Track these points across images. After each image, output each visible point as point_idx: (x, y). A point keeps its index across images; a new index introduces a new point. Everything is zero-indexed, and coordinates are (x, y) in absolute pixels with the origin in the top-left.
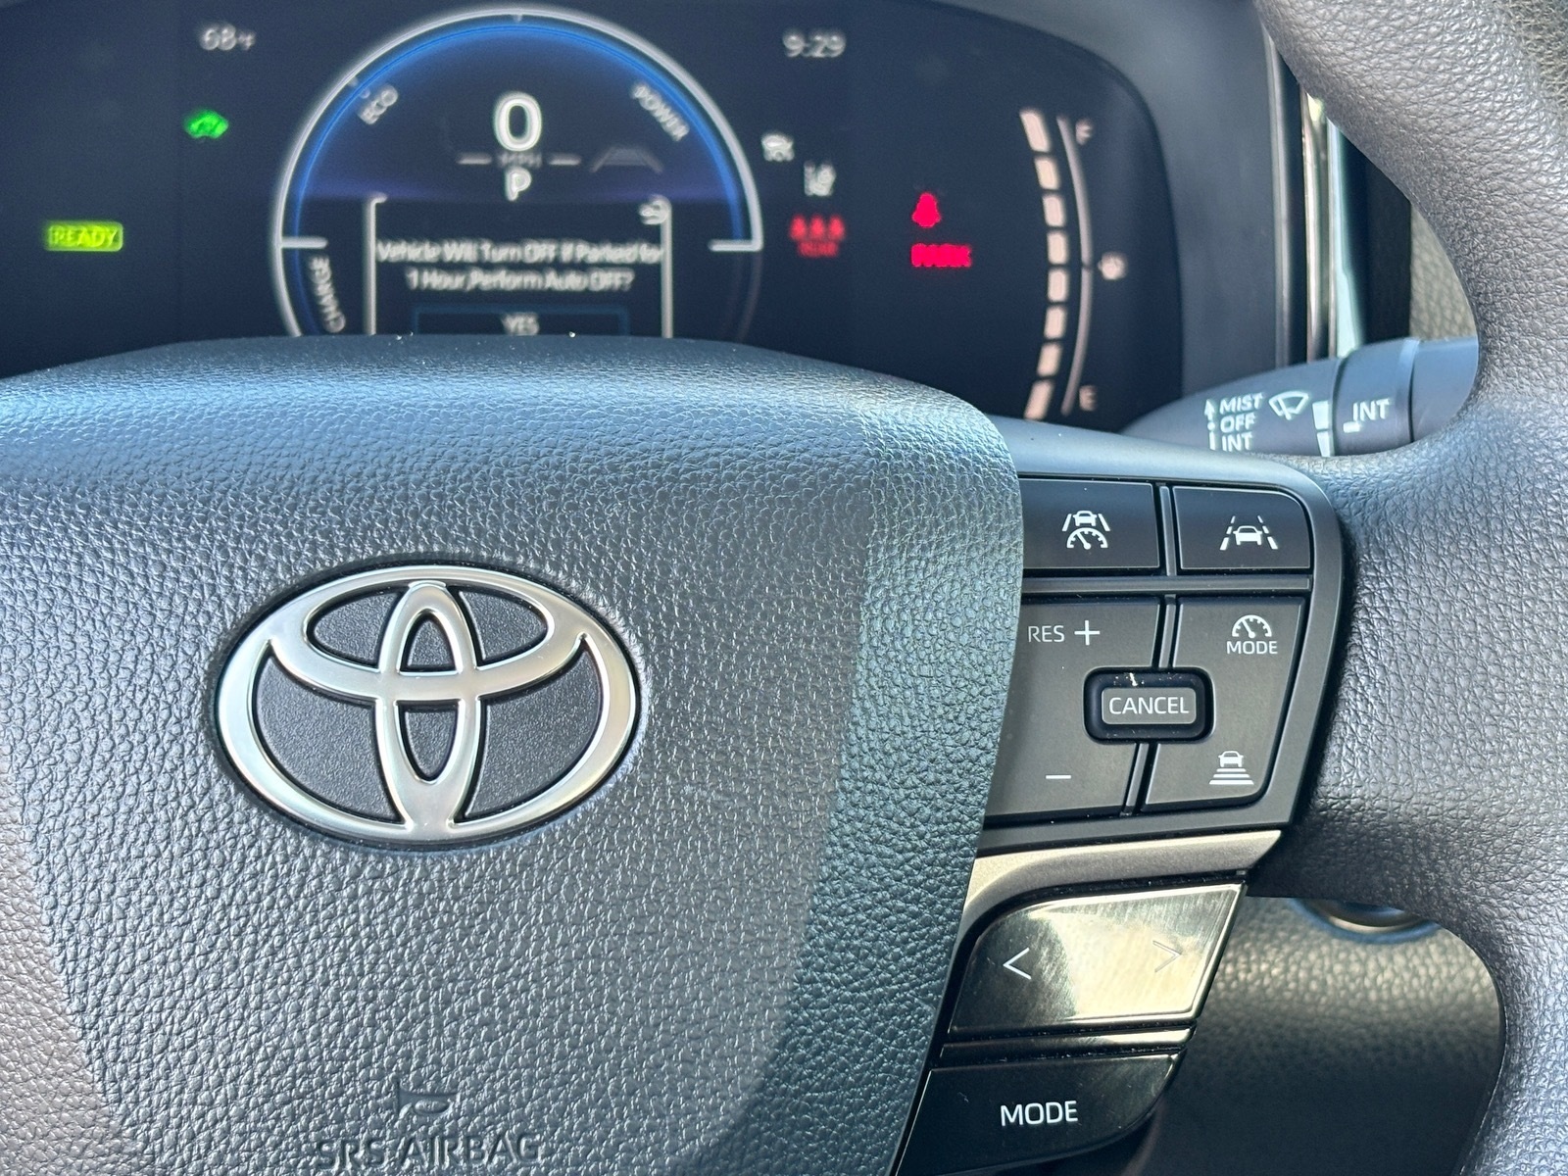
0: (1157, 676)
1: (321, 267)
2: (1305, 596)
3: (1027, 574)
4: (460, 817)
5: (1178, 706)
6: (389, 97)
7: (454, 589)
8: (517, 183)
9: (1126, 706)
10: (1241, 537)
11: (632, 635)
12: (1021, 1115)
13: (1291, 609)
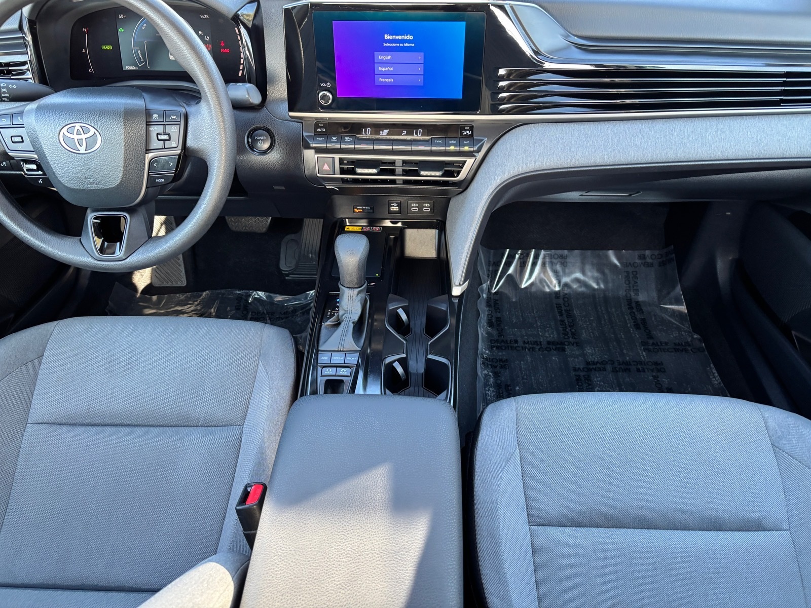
0: (165, 133)
1: (139, 51)
3: (147, 122)
4: (86, 150)
5: (166, 137)
6: (145, 25)
7: (81, 126)
9: (160, 137)
10: (173, 117)
11: (99, 131)
12: (158, 180)
13: (178, 126)
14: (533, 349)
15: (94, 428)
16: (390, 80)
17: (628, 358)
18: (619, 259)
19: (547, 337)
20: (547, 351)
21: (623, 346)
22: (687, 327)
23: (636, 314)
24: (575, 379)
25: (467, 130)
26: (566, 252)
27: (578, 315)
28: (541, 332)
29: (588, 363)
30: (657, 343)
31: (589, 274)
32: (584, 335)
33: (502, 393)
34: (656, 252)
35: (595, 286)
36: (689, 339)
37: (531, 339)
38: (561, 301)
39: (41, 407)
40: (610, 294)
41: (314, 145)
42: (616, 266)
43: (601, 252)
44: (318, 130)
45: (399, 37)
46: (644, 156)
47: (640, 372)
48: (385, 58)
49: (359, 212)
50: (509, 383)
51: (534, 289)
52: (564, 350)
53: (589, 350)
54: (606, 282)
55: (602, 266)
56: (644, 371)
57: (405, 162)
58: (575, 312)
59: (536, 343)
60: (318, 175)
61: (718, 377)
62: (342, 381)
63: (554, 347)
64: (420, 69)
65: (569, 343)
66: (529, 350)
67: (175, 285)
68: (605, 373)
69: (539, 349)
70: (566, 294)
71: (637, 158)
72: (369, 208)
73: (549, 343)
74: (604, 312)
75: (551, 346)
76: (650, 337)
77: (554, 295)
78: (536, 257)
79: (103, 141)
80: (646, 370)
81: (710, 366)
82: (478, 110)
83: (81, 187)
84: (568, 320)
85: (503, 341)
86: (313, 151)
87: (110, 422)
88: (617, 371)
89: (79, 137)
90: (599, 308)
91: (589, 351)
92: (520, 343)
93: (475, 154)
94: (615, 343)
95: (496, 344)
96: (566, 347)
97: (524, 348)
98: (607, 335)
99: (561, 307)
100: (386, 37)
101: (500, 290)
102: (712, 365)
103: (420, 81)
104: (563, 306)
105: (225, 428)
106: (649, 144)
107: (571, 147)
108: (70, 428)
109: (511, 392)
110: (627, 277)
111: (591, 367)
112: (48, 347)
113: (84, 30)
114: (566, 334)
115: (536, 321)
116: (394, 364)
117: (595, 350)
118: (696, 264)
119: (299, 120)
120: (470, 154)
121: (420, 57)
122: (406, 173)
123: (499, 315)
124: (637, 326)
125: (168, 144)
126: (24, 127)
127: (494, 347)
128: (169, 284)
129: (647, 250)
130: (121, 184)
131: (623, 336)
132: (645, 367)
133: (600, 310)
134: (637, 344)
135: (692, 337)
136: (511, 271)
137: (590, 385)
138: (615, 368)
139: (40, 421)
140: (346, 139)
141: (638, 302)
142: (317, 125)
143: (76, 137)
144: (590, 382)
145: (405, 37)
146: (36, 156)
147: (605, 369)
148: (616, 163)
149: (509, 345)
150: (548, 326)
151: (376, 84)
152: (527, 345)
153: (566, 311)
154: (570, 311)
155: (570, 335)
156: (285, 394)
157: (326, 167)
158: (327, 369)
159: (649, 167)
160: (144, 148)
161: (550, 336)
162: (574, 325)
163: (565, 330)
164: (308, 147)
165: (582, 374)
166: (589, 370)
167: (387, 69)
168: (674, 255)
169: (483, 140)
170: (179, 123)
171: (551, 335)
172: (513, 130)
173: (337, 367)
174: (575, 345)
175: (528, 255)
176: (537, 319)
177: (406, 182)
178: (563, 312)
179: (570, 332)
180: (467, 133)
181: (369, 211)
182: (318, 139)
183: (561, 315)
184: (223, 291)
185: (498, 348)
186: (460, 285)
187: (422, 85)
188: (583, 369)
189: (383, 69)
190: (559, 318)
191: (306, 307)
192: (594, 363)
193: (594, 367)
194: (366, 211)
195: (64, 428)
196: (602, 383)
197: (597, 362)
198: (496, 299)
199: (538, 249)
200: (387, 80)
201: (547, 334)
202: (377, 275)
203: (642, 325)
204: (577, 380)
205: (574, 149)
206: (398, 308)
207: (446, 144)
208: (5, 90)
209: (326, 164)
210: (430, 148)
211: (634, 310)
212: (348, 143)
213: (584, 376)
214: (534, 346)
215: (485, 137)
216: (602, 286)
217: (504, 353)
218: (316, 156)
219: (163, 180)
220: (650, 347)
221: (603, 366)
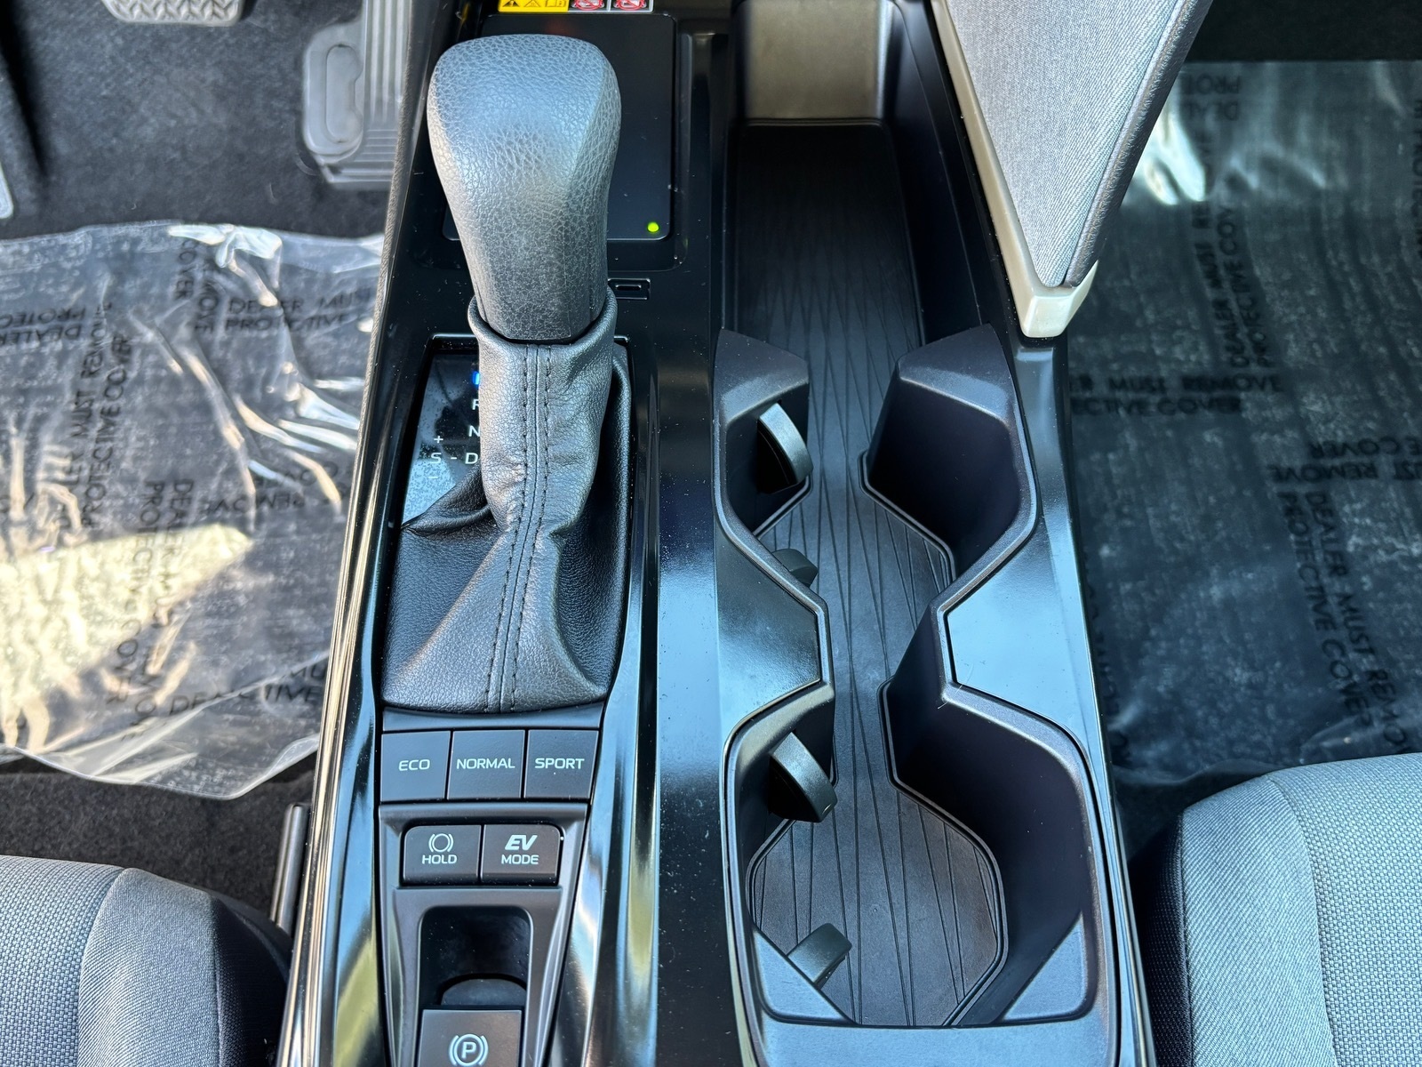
14: (1141, 406)
18: (1403, 89)
19: (1178, 362)
20: (1186, 411)
24: (1280, 508)
26: (1235, 69)
27: (1268, 283)
28: (1159, 345)
29: (1316, 451)
31: (1303, 138)
32: (1293, 351)
35: (1318, 178)
37: (1133, 371)
38: (1212, 236)
40: (1367, 209)
42: (1388, 112)
43: (1346, 67)
52: (1235, 405)
53: (1314, 405)
54: (1353, 164)
58: (1258, 271)
59: (1147, 384)
63: (1204, 397)
65: (1252, 382)
66: (1129, 410)
68: (1373, 482)
69: (1160, 406)
70: (1230, 212)
73: (1188, 382)
74: (1346, 268)
75: (1194, 395)
77: (1191, 217)
84: (1238, 300)
88: (1411, 477)
90: (1330, 254)
91: (1315, 408)
94: (1392, 377)
96: (1243, 395)
97: (1112, 405)
98: (1364, 347)
99: (1212, 255)
104: (1219, 253)
111: (1328, 463)
114: (1237, 350)
115: (1141, 308)
117: (1332, 403)
131: (1415, 350)
133: (1334, 263)
137: (1330, 528)
138: (1405, 464)
144: (1330, 520)
147: (1372, 471)
150: (1179, 322)
152: (1120, 394)
153: (1231, 268)
154: (1241, 267)
155: (1249, 351)
161: (1188, 361)
162: (1258, 317)
163: (1231, 334)
165: (1301, 490)
166: (1323, 475)
171: (1190, 354)
174: (1269, 386)
176: (1142, 299)
178: (1222, 272)
179: (1247, 341)
183: (1216, 283)
184: (130, 231)
188: (1304, 469)
190: (1210, 294)
192: (1336, 450)
193: (1337, 462)
196: (1368, 521)
197: (1345, 446)
201: (1178, 353)
202: (654, 228)
204: (1289, 512)
206: (766, 406)
213: (1308, 496)
214: (1143, 395)
216: (1343, 180)
221: (1366, 460)
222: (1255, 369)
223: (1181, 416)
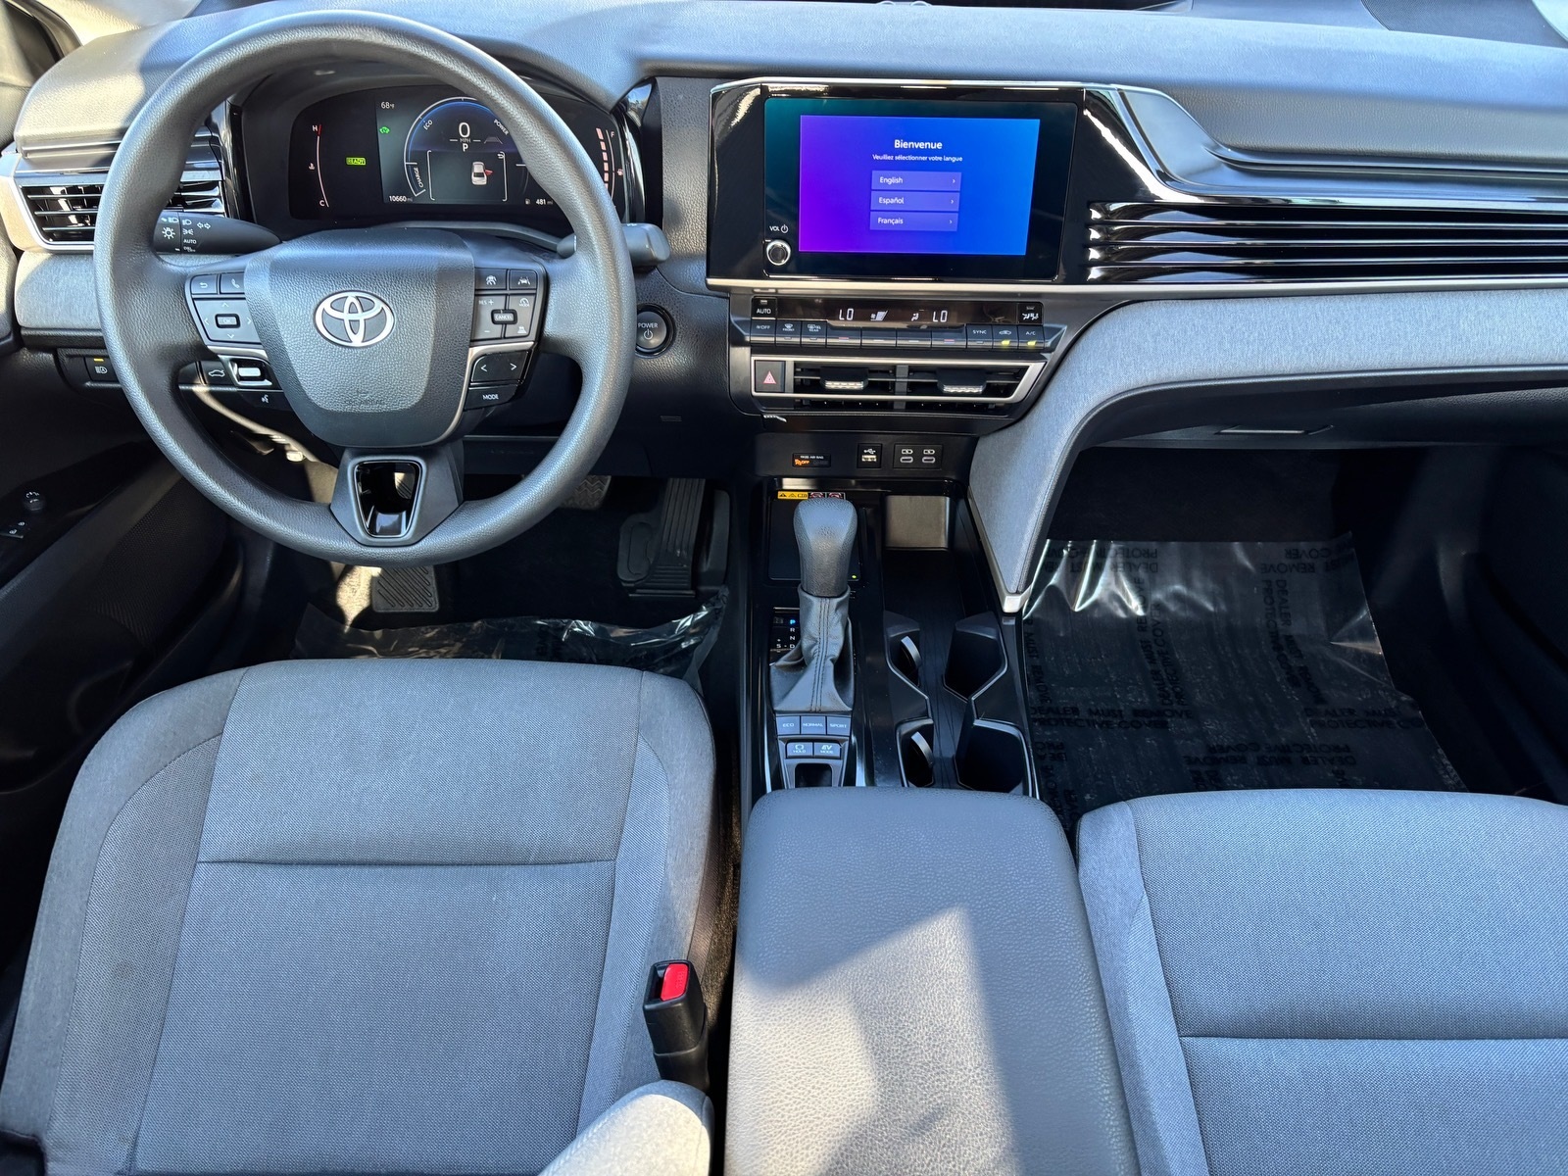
0: (506, 311)
1: (416, 169)
2: (535, 294)
3: (476, 290)
4: (363, 342)
5: (509, 317)
6: (430, 122)
7: (357, 298)
8: (465, 147)
9: (499, 317)
10: (523, 282)
11: (391, 306)
12: (487, 397)
13: (533, 297)
14: (1108, 724)
15: (329, 870)
16: (897, 222)
17: (1283, 739)
18: (1252, 557)
19: (1131, 702)
20: (1135, 727)
21: (1273, 718)
22: (1386, 682)
23: (1289, 657)
24: (1191, 777)
25: (1030, 311)
26: (1153, 545)
27: (1183, 662)
28: (1119, 693)
29: (1212, 750)
30: (1334, 711)
31: (1198, 584)
32: (1199, 698)
33: (1061, 806)
34: (1319, 545)
35: (1210, 607)
36: (1393, 704)
37: (1102, 706)
38: (1149, 636)
39: (222, 832)
40: (1239, 623)
41: (753, 339)
42: (1246, 570)
43: (1219, 546)
44: (758, 311)
45: (921, 145)
46: (1351, 358)
47: (1309, 763)
48: (891, 181)
49: (803, 466)
50: (1071, 788)
51: (1096, 614)
52: (1164, 725)
54: (1228, 599)
55: (1222, 574)
56: (1316, 763)
57: (913, 369)
58: (1177, 656)
59: (1111, 713)
60: (754, 393)
61: (1455, 773)
62: (827, 767)
63: (1146, 720)
64: (953, 202)
65: (1174, 713)
66: (1101, 726)
67: (416, 609)
68: (1243, 763)
69: (1119, 725)
70: (1159, 623)
71: (1339, 362)
72: (822, 458)
73: (1136, 713)
74: (1230, 655)
75: (1140, 719)
76: (1320, 699)
77: (1137, 625)
78: (1101, 555)
79: (398, 325)
80: (1320, 760)
81: (1437, 752)
82: (1054, 276)
83: (348, 408)
84: (1166, 671)
85: (1050, 710)
86: (747, 350)
87: (357, 858)
89: (353, 317)
90: (1220, 648)
91: (1211, 727)
92: (1084, 714)
93: (1045, 355)
94: (1256, 712)
95: (1038, 716)
96: (1169, 720)
97: (1091, 723)
98: (1240, 697)
99: (1150, 646)
100: (898, 144)
101: (1036, 616)
102: (1440, 751)
103: (952, 223)
104: (1153, 645)
105: (580, 865)
106: (1360, 337)
107: (1220, 343)
108: (281, 870)
109: (1076, 804)
110: (1268, 591)
111: (1219, 756)
112: (232, 716)
113: (315, 128)
114: (1165, 696)
115: (1108, 673)
116: (914, 737)
117: (1221, 725)
118: (1399, 566)
119: (722, 294)
120: (1035, 355)
121: (954, 180)
122: (913, 388)
123: (1037, 662)
124: (1293, 682)
125: (510, 331)
126: (244, 299)
127: (1035, 720)
128: (406, 609)
129: (1304, 541)
130: (422, 402)
131: (1270, 699)
132: (1316, 755)
133: (1222, 652)
134: (1298, 713)
135: (1399, 700)
136: (1055, 580)
139: (222, 858)
140: (811, 327)
141: (1291, 636)
142: (756, 303)
143: (346, 316)
145: (931, 146)
146: (263, 353)
147: (1243, 760)
148: (1302, 372)
149: (1062, 717)
150: (1131, 681)
151: (871, 228)
152: (1095, 717)
153: (1160, 653)
154: (1167, 653)
155: (1172, 697)
156: (700, 798)
157: (770, 380)
158: (797, 745)
159: (1361, 378)
160: (468, 338)
161: (1136, 701)
162: (1177, 679)
163: (1162, 688)
164: (739, 342)
165: (1203, 769)
167: (892, 201)
168: (1354, 550)
169: (1059, 329)
170: (534, 292)
171: (1136, 698)
172: (1114, 313)
173: (813, 741)
174: (1184, 716)
175: (1086, 552)
176: (1109, 668)
177: (911, 406)
178: (1156, 655)
179: (1171, 692)
180: (1031, 318)
181: (822, 463)
182: (758, 327)
183: (1152, 661)
184: (510, 621)
185: (1042, 722)
186: (1018, 593)
187: (955, 230)
188: (1204, 759)
189: (886, 201)
190: (1149, 667)
191: (673, 649)
192: (1222, 749)
193: (1224, 755)
194: (816, 464)
195: (270, 870)
197: (1229, 747)
198: (1029, 631)
199: (1105, 539)
200: (891, 221)
201: (1130, 697)
202: (854, 577)
203: (1302, 679)
204: (1196, 779)
205: (1227, 346)
206: (903, 636)
207: (994, 337)
208: (190, 232)
209: (770, 374)
210: (965, 343)
211: (1285, 652)
212: (813, 334)
213: (1206, 772)
214: (1110, 719)
215: (1065, 323)
216: (1223, 607)
217: (1055, 732)
218: (754, 358)
219: (496, 396)
220: (1323, 719)
221: (1240, 754)
222: (1175, 706)
223: (1132, 729)
